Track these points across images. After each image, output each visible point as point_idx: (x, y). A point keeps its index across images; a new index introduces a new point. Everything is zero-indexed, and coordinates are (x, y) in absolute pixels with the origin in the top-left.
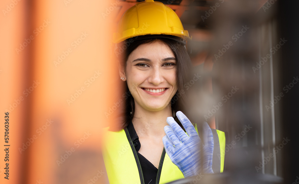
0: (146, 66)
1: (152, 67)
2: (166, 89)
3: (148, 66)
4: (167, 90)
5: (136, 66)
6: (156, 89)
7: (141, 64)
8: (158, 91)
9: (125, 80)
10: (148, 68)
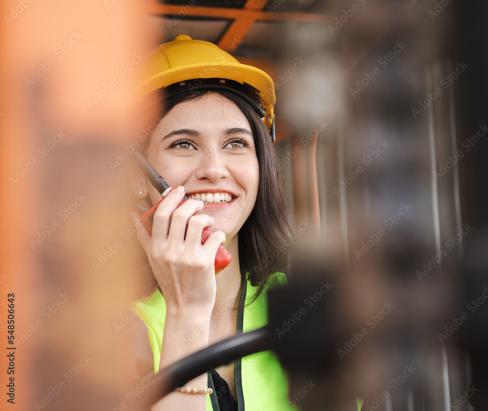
0: (191, 147)
1: (202, 149)
2: (234, 197)
3: (196, 149)
4: (236, 202)
5: (169, 151)
6: (213, 192)
7: (181, 143)
8: (218, 197)
9: (145, 194)
10: (195, 151)
